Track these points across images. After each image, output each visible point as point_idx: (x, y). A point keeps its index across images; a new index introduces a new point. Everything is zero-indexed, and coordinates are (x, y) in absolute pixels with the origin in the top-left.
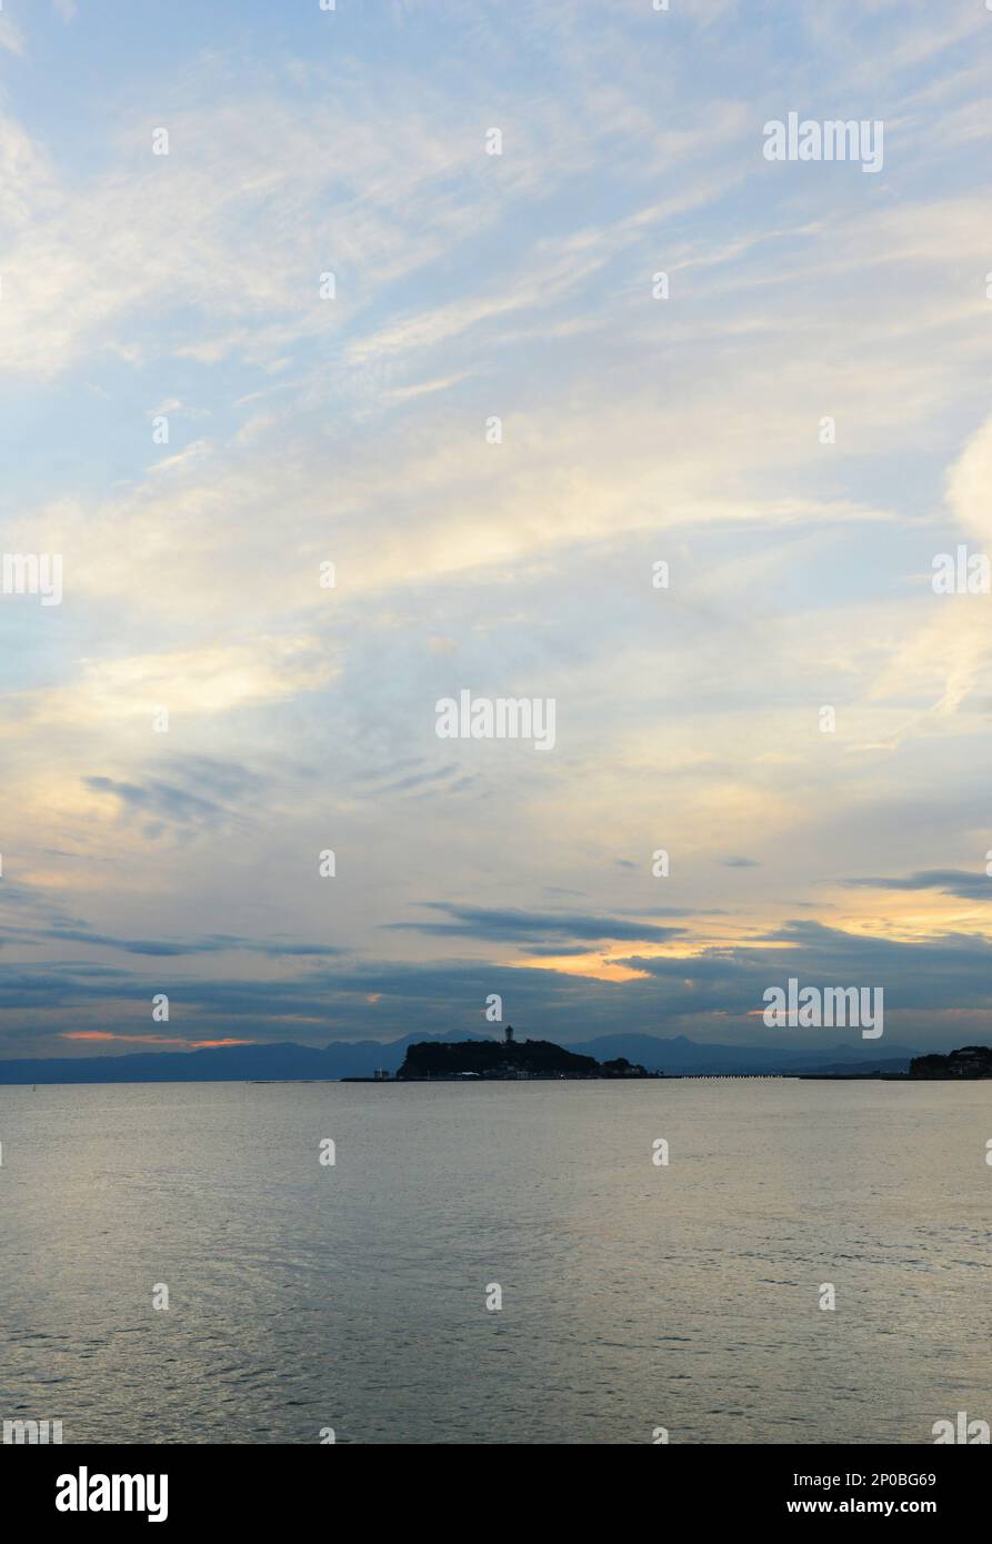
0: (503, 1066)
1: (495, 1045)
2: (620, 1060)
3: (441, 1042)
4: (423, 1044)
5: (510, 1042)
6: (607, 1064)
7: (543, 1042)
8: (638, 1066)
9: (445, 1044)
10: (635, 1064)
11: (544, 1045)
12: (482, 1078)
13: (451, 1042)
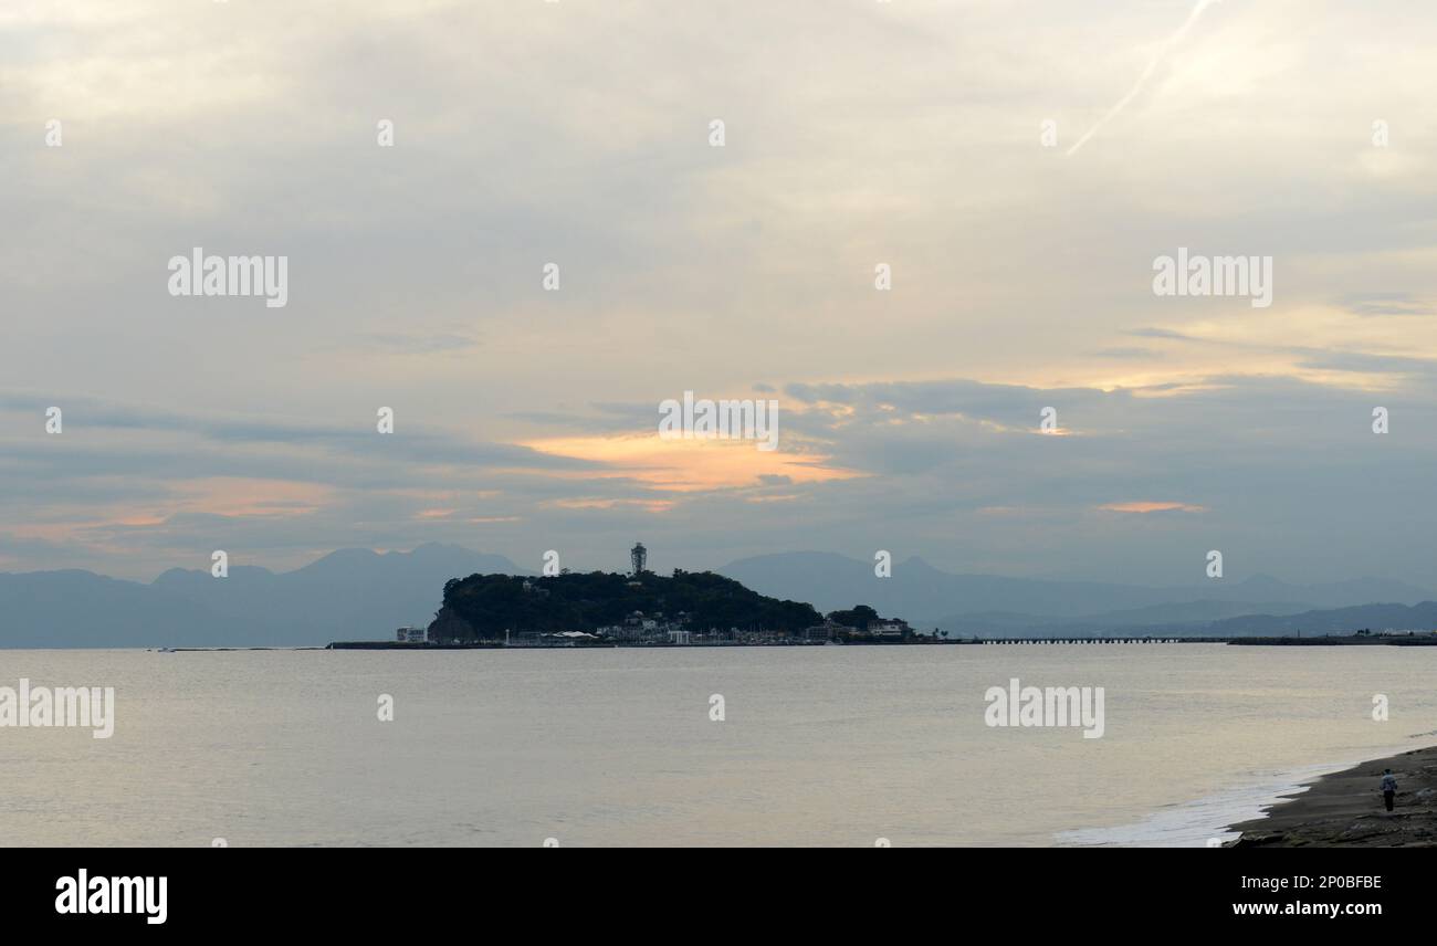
0: (634, 621)
1: (616, 579)
2: (858, 608)
3: (510, 574)
4: (476, 578)
5: (646, 577)
6: (839, 617)
7: (707, 574)
8: (896, 621)
9: (520, 579)
10: (890, 618)
11: (708, 581)
12: (602, 642)
13: (527, 575)
